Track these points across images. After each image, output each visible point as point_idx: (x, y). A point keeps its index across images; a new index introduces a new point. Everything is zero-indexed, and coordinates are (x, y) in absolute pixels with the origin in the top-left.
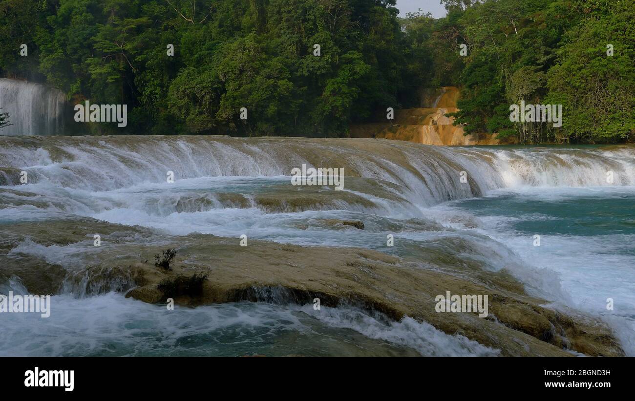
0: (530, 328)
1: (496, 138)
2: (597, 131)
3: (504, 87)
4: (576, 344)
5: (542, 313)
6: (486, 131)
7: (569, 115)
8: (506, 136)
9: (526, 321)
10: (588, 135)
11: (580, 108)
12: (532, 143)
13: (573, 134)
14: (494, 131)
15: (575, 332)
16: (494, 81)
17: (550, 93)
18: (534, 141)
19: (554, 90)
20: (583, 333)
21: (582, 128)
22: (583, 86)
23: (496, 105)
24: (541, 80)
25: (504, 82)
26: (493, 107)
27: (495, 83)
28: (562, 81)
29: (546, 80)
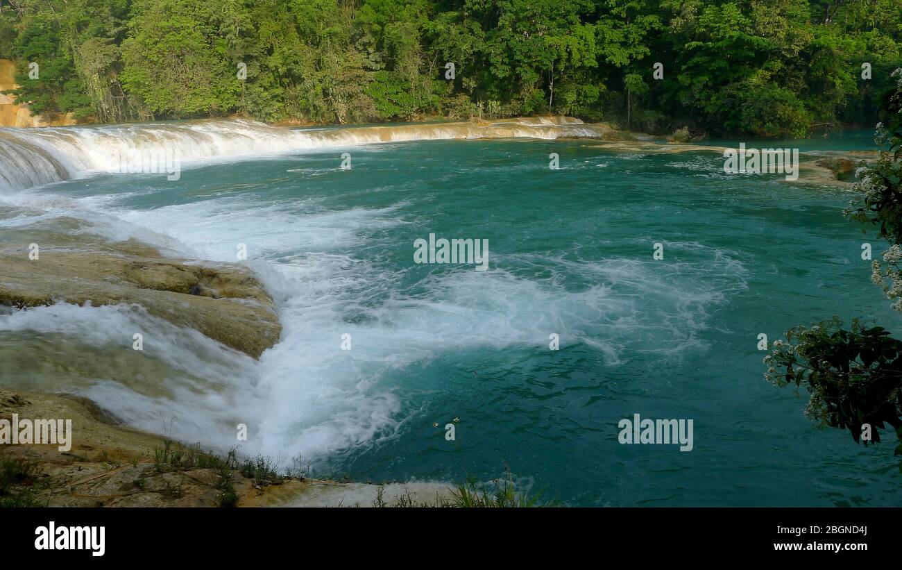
0: (177, 286)
1: (73, 118)
2: (180, 107)
3: (72, 61)
4: (224, 291)
5: (186, 270)
6: (57, 111)
7: (150, 91)
8: (84, 116)
9: (174, 281)
10: (172, 111)
11: (160, 84)
12: (115, 121)
13: (158, 111)
14: (67, 110)
15: (221, 281)
16: (59, 54)
17: (127, 68)
18: (117, 119)
19: (131, 64)
20: (228, 281)
21: (166, 104)
22: (161, 61)
23: (66, 80)
24: (115, 53)
25: (71, 55)
26: (62, 83)
27: (61, 56)
28: (138, 56)
29: (121, 54)
